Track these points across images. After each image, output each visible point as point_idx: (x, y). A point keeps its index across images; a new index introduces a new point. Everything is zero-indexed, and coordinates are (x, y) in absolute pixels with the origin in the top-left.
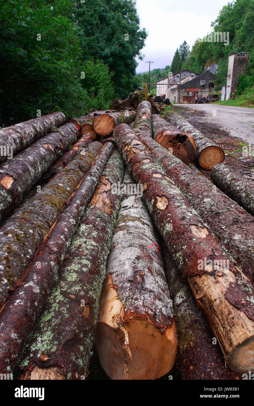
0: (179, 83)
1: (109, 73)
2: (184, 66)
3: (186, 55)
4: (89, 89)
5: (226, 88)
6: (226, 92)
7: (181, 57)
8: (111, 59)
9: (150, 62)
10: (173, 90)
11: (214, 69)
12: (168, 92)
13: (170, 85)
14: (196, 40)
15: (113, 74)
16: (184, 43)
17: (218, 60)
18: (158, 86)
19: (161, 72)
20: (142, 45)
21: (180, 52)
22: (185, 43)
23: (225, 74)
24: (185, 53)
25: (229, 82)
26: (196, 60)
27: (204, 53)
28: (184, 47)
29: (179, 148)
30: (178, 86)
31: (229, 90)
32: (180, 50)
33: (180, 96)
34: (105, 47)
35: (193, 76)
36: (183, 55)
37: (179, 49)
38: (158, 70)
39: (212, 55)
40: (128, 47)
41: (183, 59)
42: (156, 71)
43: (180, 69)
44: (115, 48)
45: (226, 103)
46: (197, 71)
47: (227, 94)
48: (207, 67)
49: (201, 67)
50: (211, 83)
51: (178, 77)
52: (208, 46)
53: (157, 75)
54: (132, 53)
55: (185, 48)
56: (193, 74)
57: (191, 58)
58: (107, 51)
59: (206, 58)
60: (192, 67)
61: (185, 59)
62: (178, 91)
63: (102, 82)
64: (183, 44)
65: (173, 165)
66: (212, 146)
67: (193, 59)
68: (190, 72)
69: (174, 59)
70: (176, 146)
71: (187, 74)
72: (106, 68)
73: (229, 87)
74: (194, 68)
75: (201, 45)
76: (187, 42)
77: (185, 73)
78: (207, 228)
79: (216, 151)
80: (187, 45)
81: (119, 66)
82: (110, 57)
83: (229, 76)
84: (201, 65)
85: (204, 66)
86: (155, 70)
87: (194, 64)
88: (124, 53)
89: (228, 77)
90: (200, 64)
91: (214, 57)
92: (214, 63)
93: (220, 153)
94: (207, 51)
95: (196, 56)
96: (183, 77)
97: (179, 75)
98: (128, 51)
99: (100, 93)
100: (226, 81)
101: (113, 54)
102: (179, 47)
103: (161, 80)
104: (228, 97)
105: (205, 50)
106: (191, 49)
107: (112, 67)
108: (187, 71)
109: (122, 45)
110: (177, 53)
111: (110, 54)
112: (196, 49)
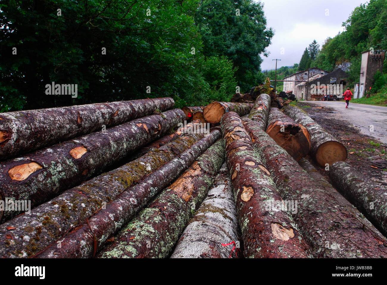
0: (307, 81)
1: (233, 68)
2: (313, 63)
3: (316, 54)
4: (211, 82)
5: (359, 86)
6: (359, 90)
7: (310, 55)
8: (236, 56)
9: (277, 60)
10: (300, 87)
11: (347, 67)
12: (295, 89)
13: (297, 82)
14: (326, 40)
15: (236, 69)
16: (313, 42)
17: (350, 58)
18: (284, 83)
19: (288, 70)
20: (268, 43)
21: (309, 51)
22: (315, 42)
23: (358, 71)
24: (314, 51)
25: (363, 80)
26: (326, 58)
27: (334, 52)
28: (314, 46)
29: (290, 140)
30: (306, 83)
31: (362, 88)
32: (309, 49)
33: (307, 92)
34: (231, 45)
35: (322, 74)
36: (312, 54)
37: (308, 48)
38: (286, 67)
39: (344, 54)
40: (254, 45)
41: (313, 58)
42: (283, 69)
43: (309, 67)
44: (241, 45)
45: (359, 101)
46: (327, 69)
47: (360, 91)
48: (339, 65)
49: (332, 65)
50: (342, 81)
51: (306, 74)
52: (339, 45)
53: (284, 73)
54: (257, 50)
55: (315, 47)
56: (322, 72)
57: (321, 56)
58: (233, 48)
59: (337, 56)
60: (321, 65)
61: (315, 58)
62: (306, 88)
63: (225, 76)
64: (313, 43)
65: (275, 155)
66: (331, 141)
67: (323, 58)
68: (320, 70)
69: (302, 58)
70: (287, 137)
71: (317, 71)
72: (230, 64)
73: (362, 84)
74: (324, 66)
75: (331, 44)
76: (316, 42)
77: (314, 70)
78: (294, 230)
79: (337, 147)
80: (316, 44)
81: (244, 62)
82: (235, 54)
83: (363, 74)
84: (332, 63)
85: (335, 64)
86: (283, 67)
87: (324, 62)
88: (249, 50)
89: (361, 75)
90: (331, 62)
91: (346, 56)
92: (346, 61)
93: (342, 149)
94: (338, 49)
95: (326, 55)
96: (311, 74)
97: (307, 72)
98: (253, 48)
99: (222, 86)
100: (359, 79)
101: (238, 52)
102: (308, 47)
103: (288, 77)
104: (361, 95)
105: (335, 49)
106: (320, 48)
107: (236, 63)
108: (316, 68)
109: (247, 43)
110: (306, 52)
111: (236, 51)
112: (326, 48)
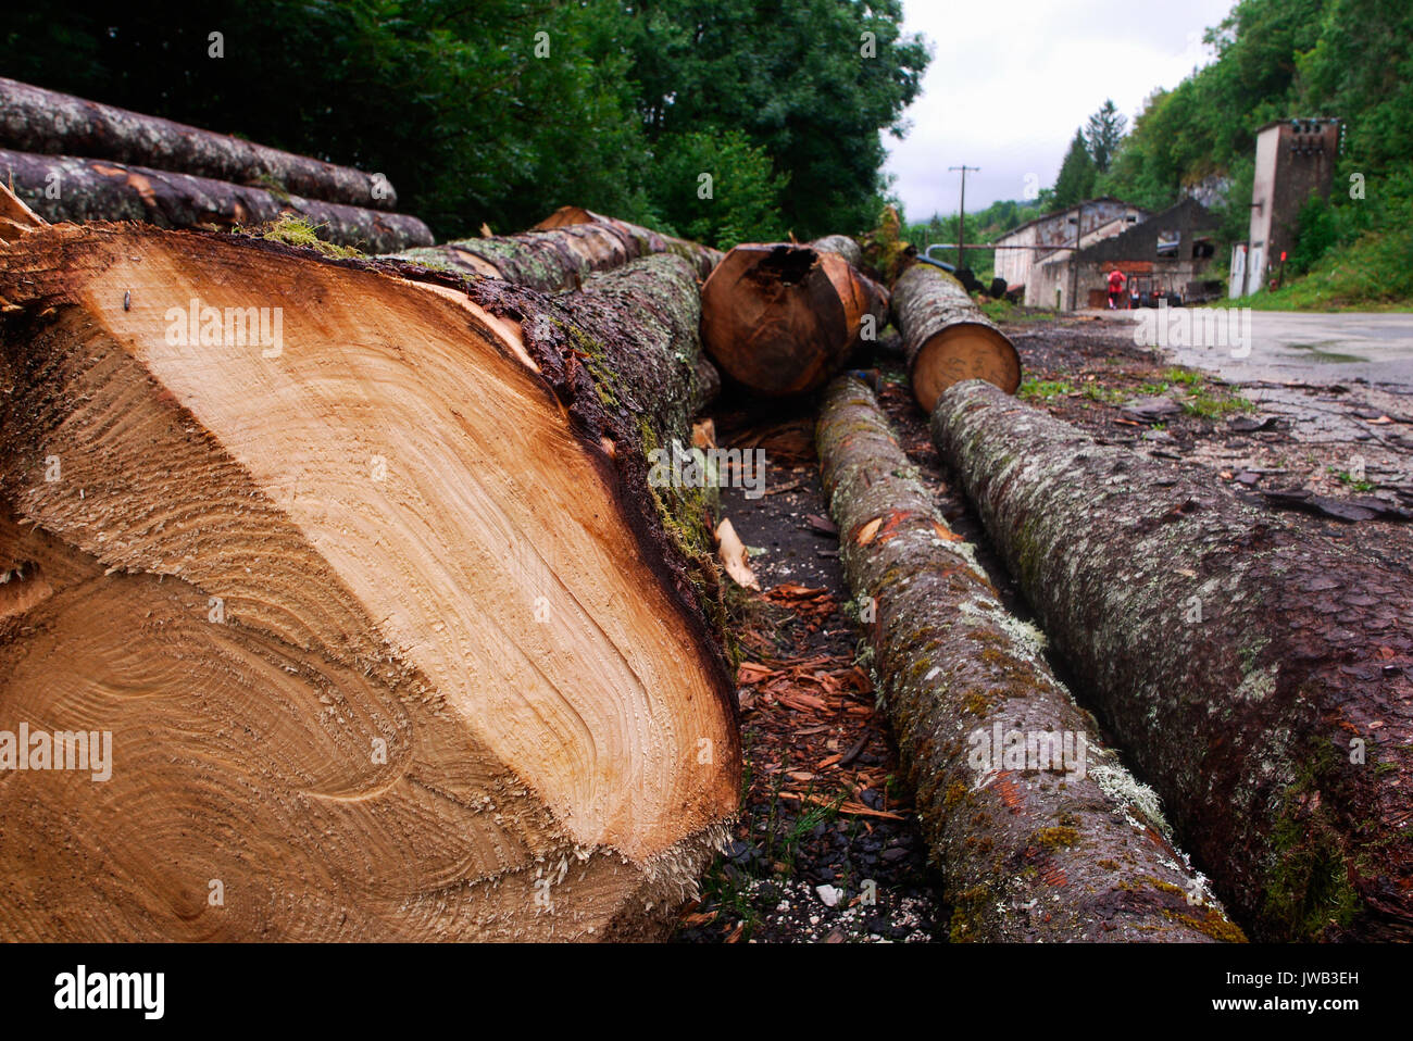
0: (1075, 245)
2: (1103, 182)
3: (1112, 150)
5: (1247, 252)
6: (1250, 264)
7: (1093, 157)
9: (964, 168)
10: (1052, 270)
11: (1218, 193)
12: (1034, 276)
13: (1042, 249)
14: (1148, 96)
16: (1104, 107)
17: (1230, 161)
18: (998, 253)
19: (1018, 212)
21: (1088, 139)
22: (1110, 108)
23: (1245, 204)
24: (1108, 141)
25: (1260, 229)
26: (1148, 162)
27: (1176, 139)
28: (1106, 122)
30: (1072, 255)
31: (1259, 257)
32: (1088, 133)
33: (1076, 286)
35: (1133, 220)
36: (1101, 152)
37: (1084, 130)
38: (1011, 204)
39: (1210, 145)
41: (1102, 165)
42: (999, 209)
43: (1087, 195)
45: (1243, 302)
46: (1149, 201)
47: (1252, 271)
48: (1191, 188)
49: (1167, 188)
50: (1201, 243)
51: (1072, 221)
52: (1193, 113)
53: (1004, 223)
55: (1109, 126)
56: (1131, 213)
57: (1129, 158)
59: (1187, 157)
60: (1131, 190)
61: (1109, 165)
62: (1071, 270)
64: (1103, 112)
67: (1137, 161)
68: (1122, 205)
69: (1065, 165)
71: (1111, 211)
73: (1258, 245)
74: (1138, 191)
75: (1164, 113)
76: (1116, 105)
77: (1101, 207)
80: (1115, 115)
83: (1260, 206)
84: (1167, 182)
85: (1177, 185)
86: (998, 204)
87: (1139, 178)
89: (1255, 210)
90: (1163, 178)
91: (1216, 154)
92: (1218, 171)
94: (1190, 131)
95: (1148, 150)
96: (1093, 223)
97: (1075, 215)
102: (1085, 124)
103: (1011, 235)
104: (1255, 283)
105: (1179, 128)
106: (1128, 128)
108: (1111, 199)
110: (1078, 144)
112: (1146, 125)
